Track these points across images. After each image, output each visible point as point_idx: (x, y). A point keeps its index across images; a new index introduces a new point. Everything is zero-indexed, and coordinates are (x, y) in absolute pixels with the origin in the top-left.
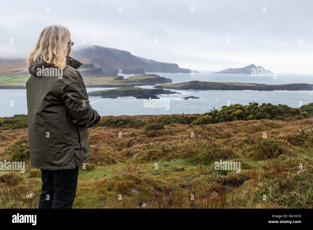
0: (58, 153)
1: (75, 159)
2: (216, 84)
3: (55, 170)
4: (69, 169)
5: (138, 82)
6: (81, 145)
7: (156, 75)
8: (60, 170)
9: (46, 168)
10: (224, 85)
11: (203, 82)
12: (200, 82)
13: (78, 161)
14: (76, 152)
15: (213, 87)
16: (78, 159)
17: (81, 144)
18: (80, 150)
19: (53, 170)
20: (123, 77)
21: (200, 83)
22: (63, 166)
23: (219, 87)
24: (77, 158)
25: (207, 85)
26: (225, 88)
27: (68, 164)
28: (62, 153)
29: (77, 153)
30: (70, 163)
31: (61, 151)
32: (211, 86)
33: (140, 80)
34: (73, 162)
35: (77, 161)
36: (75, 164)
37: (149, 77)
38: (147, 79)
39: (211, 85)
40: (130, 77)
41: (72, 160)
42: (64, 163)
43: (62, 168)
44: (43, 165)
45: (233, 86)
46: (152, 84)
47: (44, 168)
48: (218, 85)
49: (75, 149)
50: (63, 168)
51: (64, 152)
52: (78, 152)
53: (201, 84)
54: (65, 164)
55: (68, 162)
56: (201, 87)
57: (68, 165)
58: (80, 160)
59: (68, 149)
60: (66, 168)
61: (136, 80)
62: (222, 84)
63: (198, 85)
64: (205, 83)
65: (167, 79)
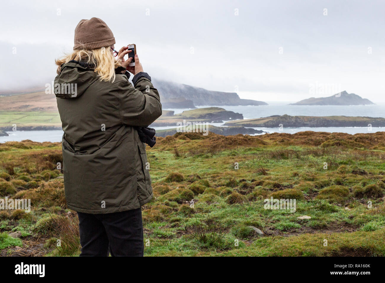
0: (116, 187)
1: (138, 194)
2: (313, 118)
3: (112, 212)
4: (132, 209)
5: (196, 118)
6: (145, 174)
7: (220, 109)
8: (120, 212)
9: (98, 212)
10: (324, 120)
11: (294, 117)
12: (289, 116)
13: (143, 197)
14: (139, 184)
15: (308, 123)
16: (142, 195)
17: (145, 172)
18: (144, 181)
19: (109, 213)
20: (173, 112)
21: (290, 118)
22: (123, 206)
23: (317, 122)
24: (141, 192)
25: (300, 121)
26: (326, 124)
27: (130, 201)
28: (121, 187)
29: (141, 186)
30: (133, 200)
31: (120, 185)
32: (306, 122)
33: (199, 116)
34: (137, 199)
35: (141, 196)
36: (139, 201)
37: (211, 110)
38: (208, 114)
39: (306, 120)
40: (183, 112)
41: (135, 196)
42: (125, 200)
43: (122, 209)
44: (93, 207)
45: (337, 121)
46: (217, 121)
47: (94, 212)
48: (315, 120)
49: (138, 181)
50: (124, 209)
51: (124, 185)
52: (141, 184)
53: (292, 119)
54: (127, 203)
55: (130, 200)
56: (292, 124)
57: (130, 203)
58: (145, 195)
59: (130, 181)
60: (127, 208)
61: (193, 115)
62: (321, 118)
63: (287, 121)
64: (297, 117)
65: (235, 113)
